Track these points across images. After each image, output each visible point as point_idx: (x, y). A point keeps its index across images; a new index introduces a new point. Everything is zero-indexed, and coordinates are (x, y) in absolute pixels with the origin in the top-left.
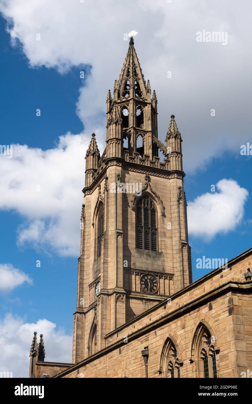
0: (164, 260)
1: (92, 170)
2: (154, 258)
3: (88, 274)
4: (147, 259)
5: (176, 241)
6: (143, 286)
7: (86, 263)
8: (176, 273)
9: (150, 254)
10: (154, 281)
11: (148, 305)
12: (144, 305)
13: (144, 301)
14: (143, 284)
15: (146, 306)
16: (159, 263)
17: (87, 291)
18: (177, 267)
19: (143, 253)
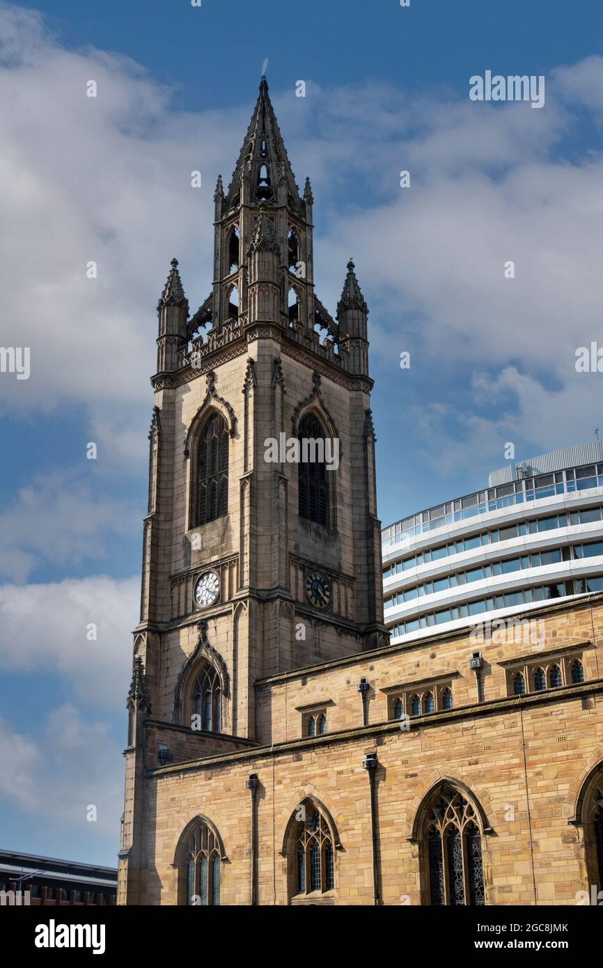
0: (340, 547)
1: (177, 338)
2: (326, 540)
3: (167, 553)
4: (316, 542)
5: (360, 515)
6: (310, 593)
7: (162, 529)
8: (359, 576)
9: (321, 532)
10: (326, 586)
11: (319, 631)
12: (313, 630)
13: (313, 621)
14: (309, 589)
15: (315, 631)
16: (334, 552)
17: (165, 587)
18: (360, 565)
19: (310, 527)
